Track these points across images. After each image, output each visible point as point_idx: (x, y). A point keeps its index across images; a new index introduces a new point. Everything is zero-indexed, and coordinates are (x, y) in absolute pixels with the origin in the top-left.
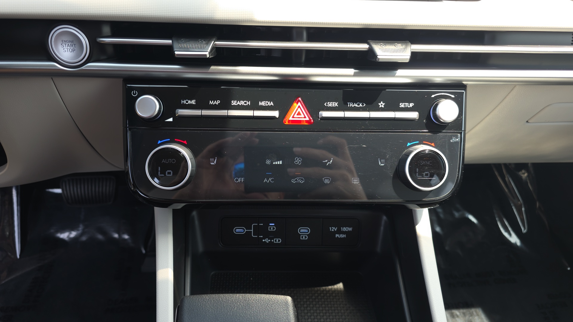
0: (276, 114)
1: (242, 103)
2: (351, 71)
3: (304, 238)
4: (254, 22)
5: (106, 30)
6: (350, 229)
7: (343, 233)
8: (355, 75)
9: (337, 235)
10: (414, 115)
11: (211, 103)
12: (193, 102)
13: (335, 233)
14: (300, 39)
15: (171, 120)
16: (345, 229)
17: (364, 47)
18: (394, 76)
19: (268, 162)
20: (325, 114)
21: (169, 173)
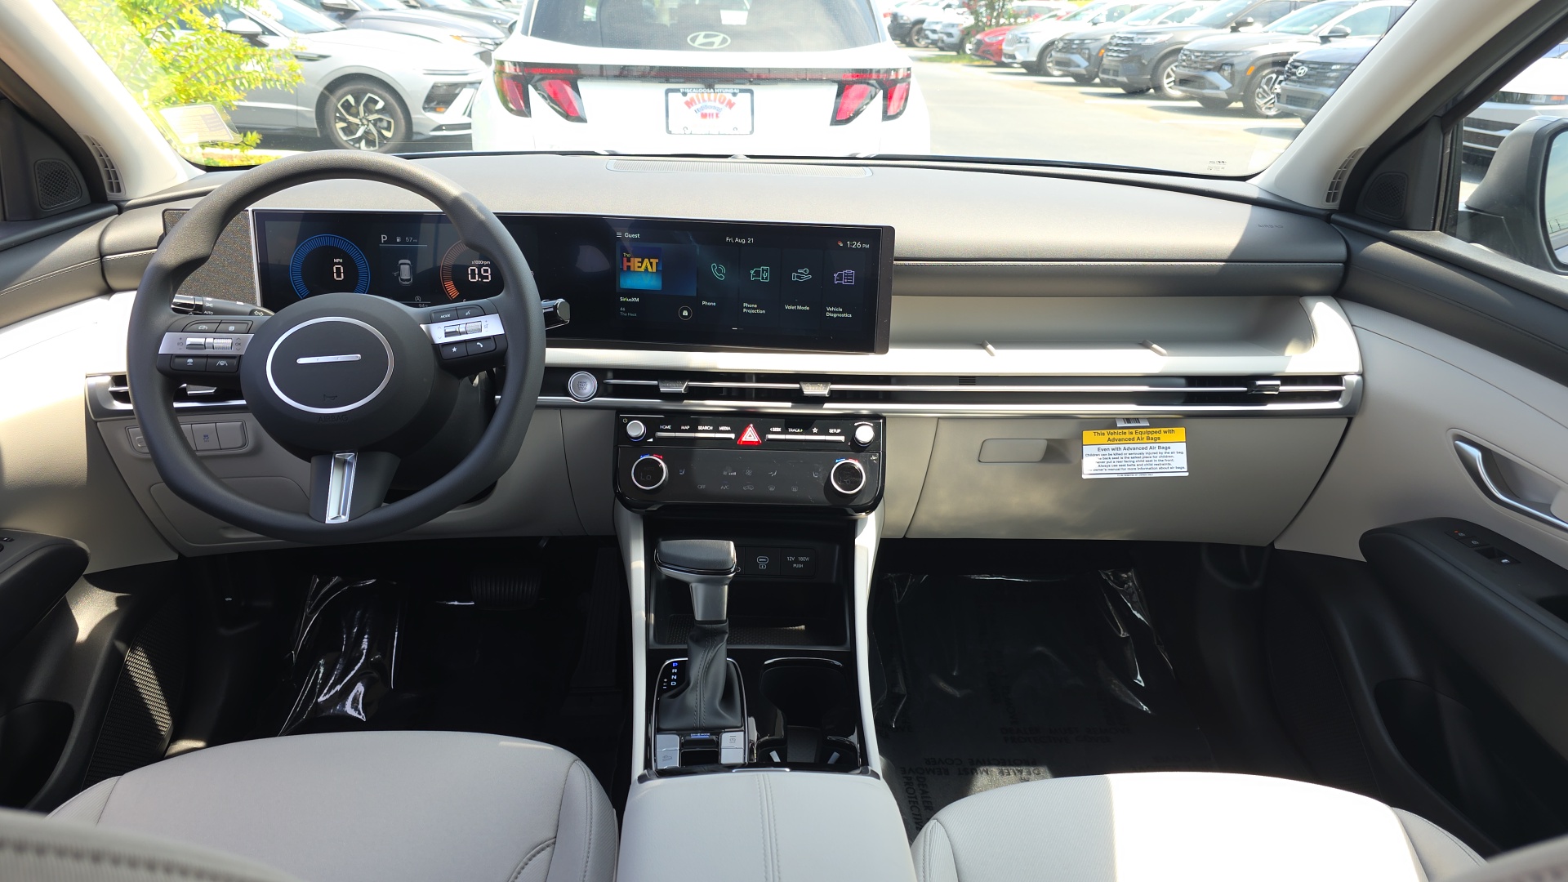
0: (732, 436)
1: (706, 428)
2: (789, 404)
3: (762, 567)
4: (717, 369)
5: (610, 374)
6: (808, 559)
7: (801, 562)
8: (792, 408)
9: (795, 565)
10: (842, 438)
11: (683, 428)
12: (669, 427)
13: (793, 562)
14: (751, 381)
15: (651, 440)
16: (802, 559)
17: (797, 386)
18: (822, 408)
19: (725, 473)
20: (770, 436)
21: (649, 477)
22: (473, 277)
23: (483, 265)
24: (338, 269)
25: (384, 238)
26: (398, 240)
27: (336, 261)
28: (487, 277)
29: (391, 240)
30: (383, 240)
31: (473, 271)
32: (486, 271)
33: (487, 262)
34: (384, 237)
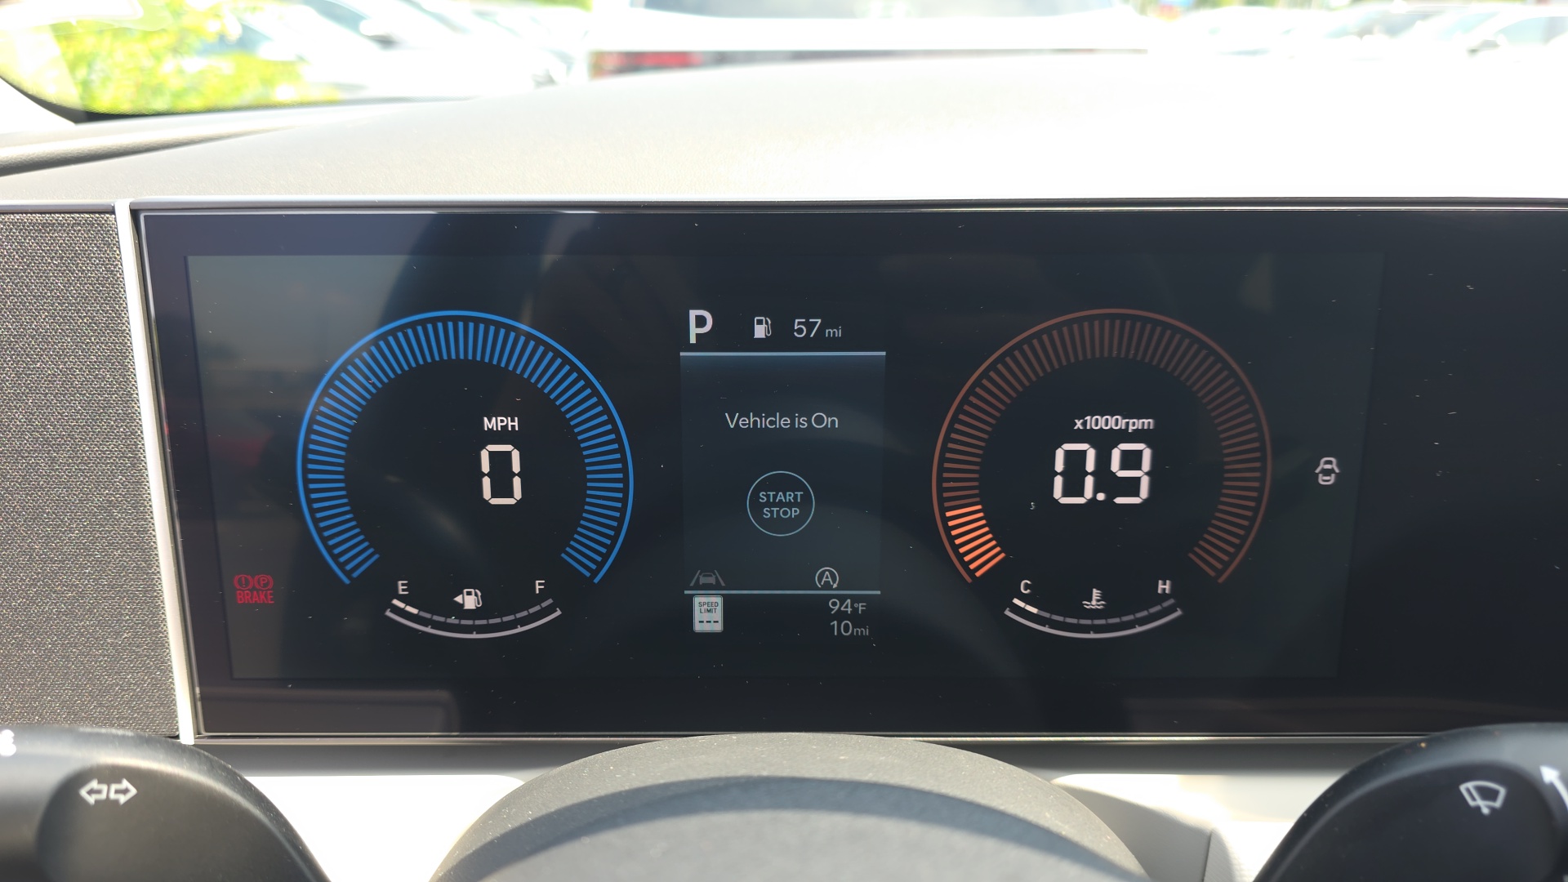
22: (1074, 486)
23: (1124, 436)
24: (500, 462)
25: (701, 321)
26: (760, 332)
27: (491, 424)
28: (1132, 486)
29: (730, 333)
30: (694, 331)
31: (1075, 461)
32: (1132, 461)
33: (1136, 424)
34: (699, 322)
